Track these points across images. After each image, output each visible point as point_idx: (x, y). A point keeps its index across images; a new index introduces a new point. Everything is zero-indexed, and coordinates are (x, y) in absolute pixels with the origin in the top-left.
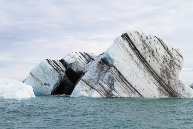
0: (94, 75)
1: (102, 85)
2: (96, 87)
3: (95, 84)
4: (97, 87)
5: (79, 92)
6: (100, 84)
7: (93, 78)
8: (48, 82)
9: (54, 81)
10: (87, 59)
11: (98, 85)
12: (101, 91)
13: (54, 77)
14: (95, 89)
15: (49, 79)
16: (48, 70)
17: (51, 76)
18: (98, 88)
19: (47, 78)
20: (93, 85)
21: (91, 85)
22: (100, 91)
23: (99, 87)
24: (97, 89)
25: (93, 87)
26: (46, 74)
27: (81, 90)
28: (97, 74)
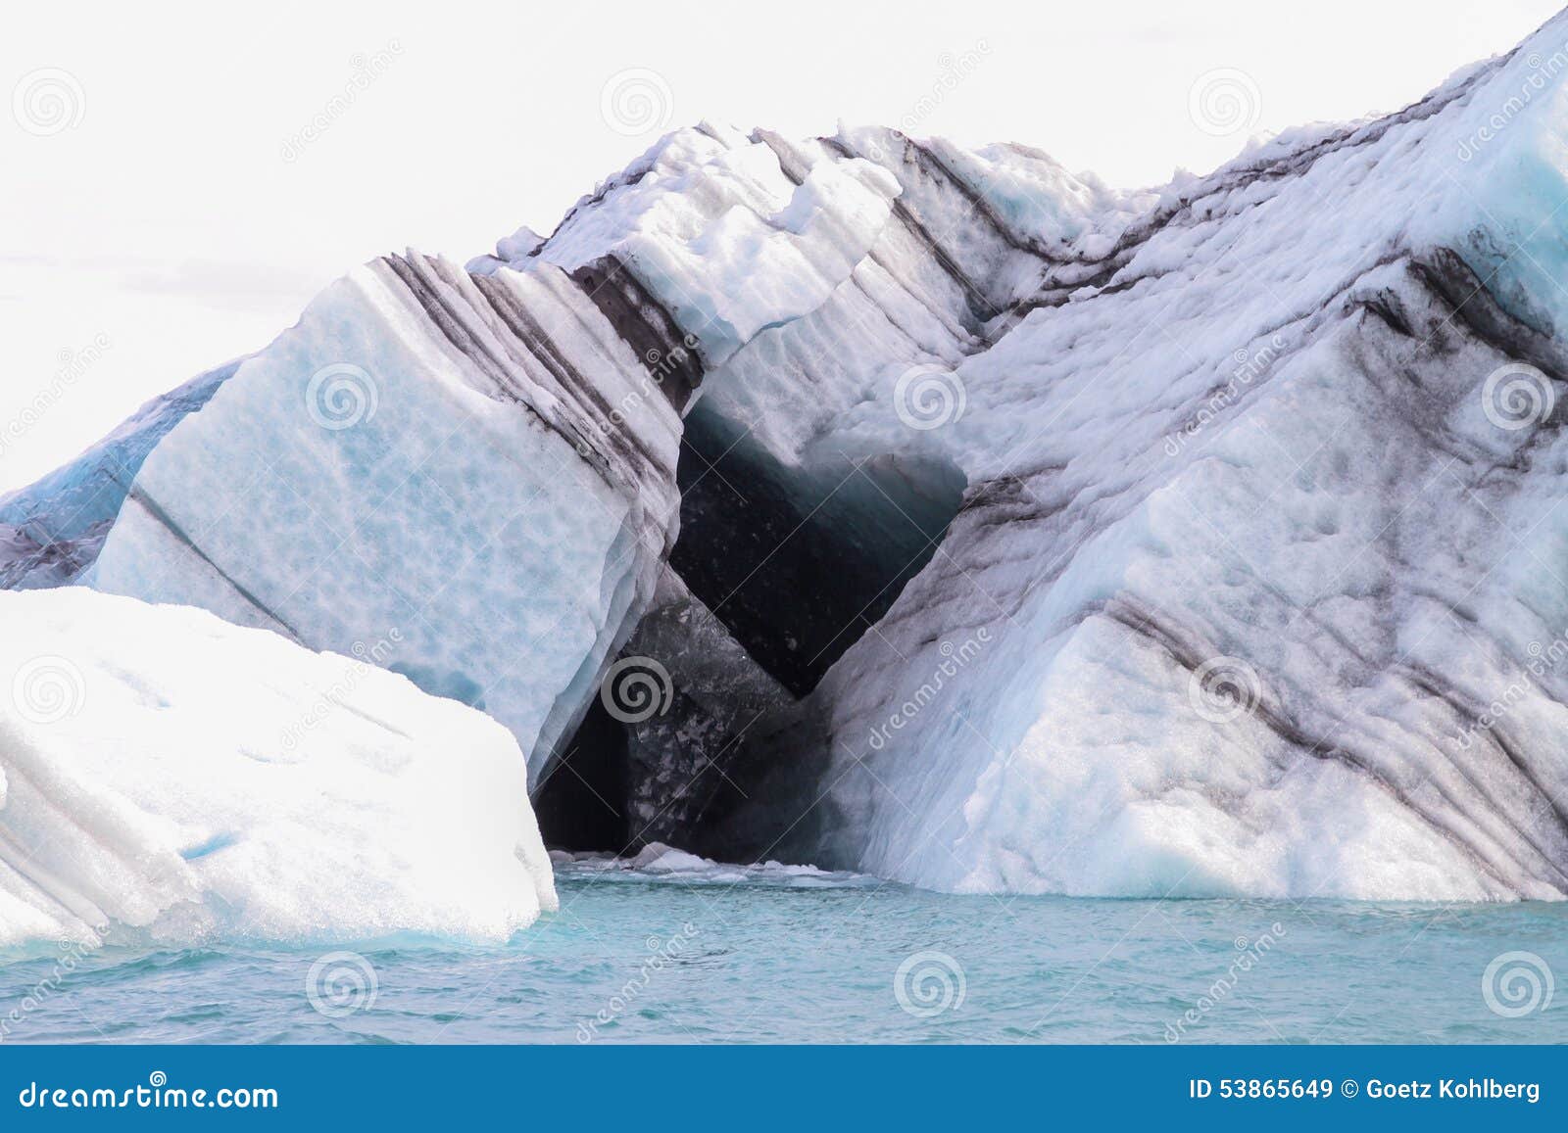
0: (1298, 531)
1: (1464, 693)
2: (1371, 722)
3: (1350, 680)
4: (1391, 730)
5: (1113, 813)
6: (1430, 684)
7: (1298, 584)
8: (449, 645)
9: (540, 625)
10: (953, 247)
11: (1402, 702)
12: (1457, 788)
13: (532, 570)
14: (1353, 760)
15: (465, 605)
16: (433, 443)
17: (494, 537)
18: (1416, 746)
19: (433, 572)
20: (1307, 696)
21: (1274, 703)
22: (1445, 795)
23: (1426, 727)
24: (1394, 762)
25: (1313, 725)
26: (402, 519)
27: (1128, 789)
28: (1356, 507)
